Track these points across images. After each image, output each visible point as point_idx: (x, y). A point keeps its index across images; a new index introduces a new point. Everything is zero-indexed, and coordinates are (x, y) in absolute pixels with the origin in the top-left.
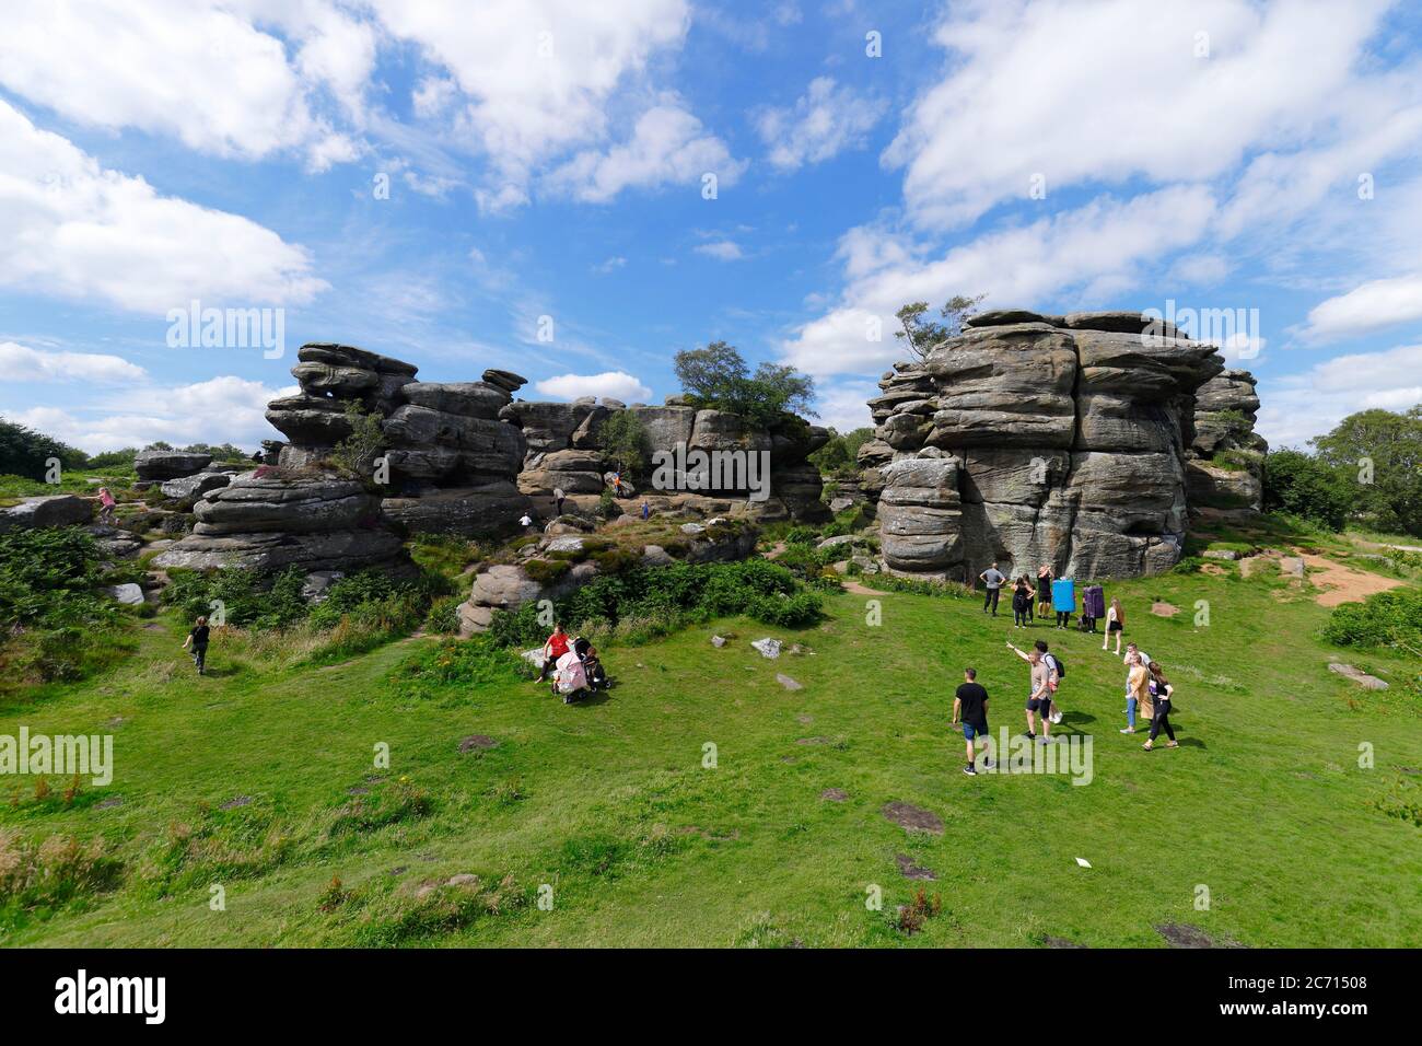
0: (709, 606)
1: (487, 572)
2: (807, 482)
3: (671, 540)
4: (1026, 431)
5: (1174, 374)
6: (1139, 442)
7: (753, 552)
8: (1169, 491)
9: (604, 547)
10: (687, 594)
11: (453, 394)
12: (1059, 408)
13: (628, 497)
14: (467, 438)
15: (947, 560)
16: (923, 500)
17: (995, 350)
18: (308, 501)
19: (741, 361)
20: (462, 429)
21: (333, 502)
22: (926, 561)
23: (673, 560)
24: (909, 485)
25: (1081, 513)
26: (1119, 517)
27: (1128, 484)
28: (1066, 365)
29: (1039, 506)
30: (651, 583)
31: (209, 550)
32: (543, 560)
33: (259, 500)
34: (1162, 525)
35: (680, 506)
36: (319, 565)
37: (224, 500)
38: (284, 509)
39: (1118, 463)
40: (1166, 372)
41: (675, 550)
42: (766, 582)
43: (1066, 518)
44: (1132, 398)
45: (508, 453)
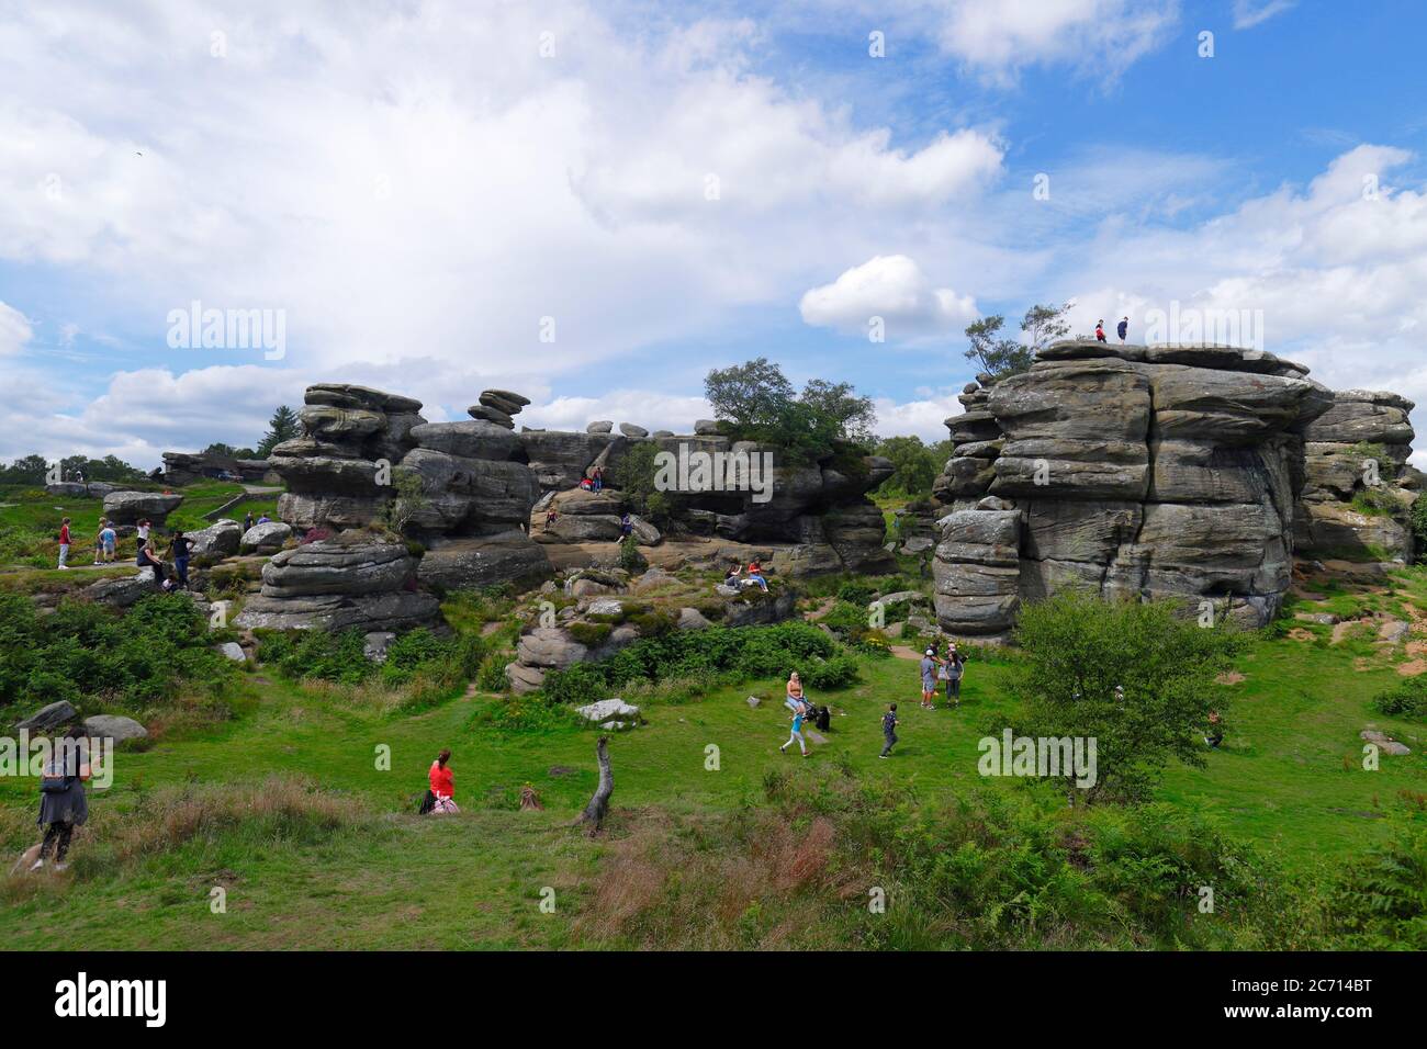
0: (745, 669)
1: (530, 634)
2: (864, 525)
3: (707, 602)
4: (1091, 482)
5: (1262, 417)
6: (1222, 494)
7: (791, 613)
8: (1258, 547)
9: (642, 610)
10: (723, 658)
11: (466, 435)
12: (1129, 456)
13: (653, 545)
14: (479, 484)
15: (1003, 624)
16: (977, 558)
17: (1061, 392)
18: (364, 565)
19: (786, 382)
20: (473, 473)
21: (384, 566)
22: (980, 624)
23: (709, 622)
24: (964, 541)
25: (1153, 572)
26: (1197, 577)
27: (1205, 540)
28: (1136, 409)
29: (1108, 564)
30: (688, 646)
31: (282, 612)
32: (585, 623)
33: (324, 565)
34: (1248, 585)
35: (713, 556)
36: (374, 625)
37: (292, 565)
38: (346, 574)
39: (1195, 517)
40: (1252, 415)
41: (710, 613)
42: (803, 646)
43: (1136, 578)
44: (1213, 444)
45: (522, 498)
